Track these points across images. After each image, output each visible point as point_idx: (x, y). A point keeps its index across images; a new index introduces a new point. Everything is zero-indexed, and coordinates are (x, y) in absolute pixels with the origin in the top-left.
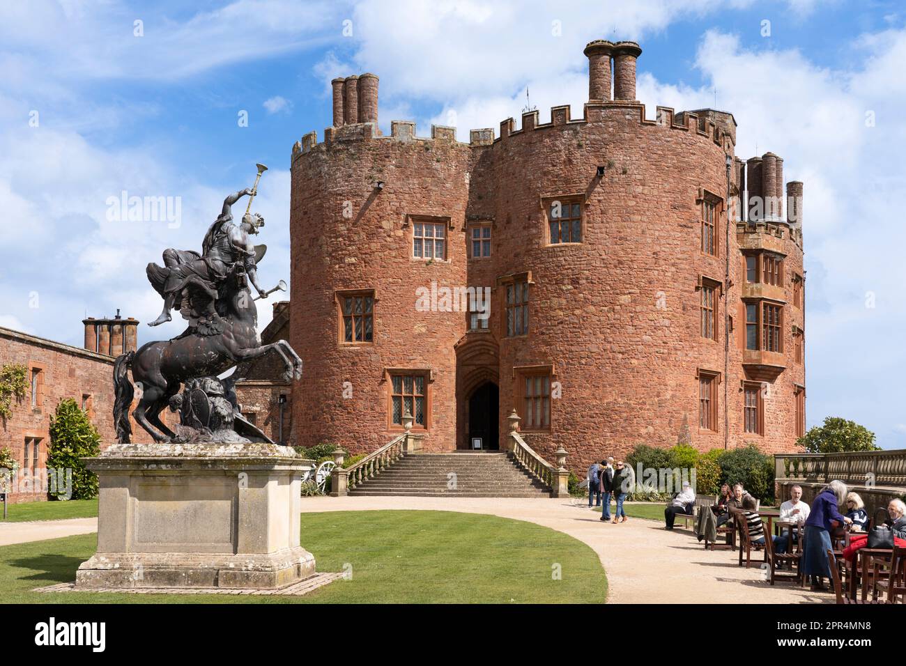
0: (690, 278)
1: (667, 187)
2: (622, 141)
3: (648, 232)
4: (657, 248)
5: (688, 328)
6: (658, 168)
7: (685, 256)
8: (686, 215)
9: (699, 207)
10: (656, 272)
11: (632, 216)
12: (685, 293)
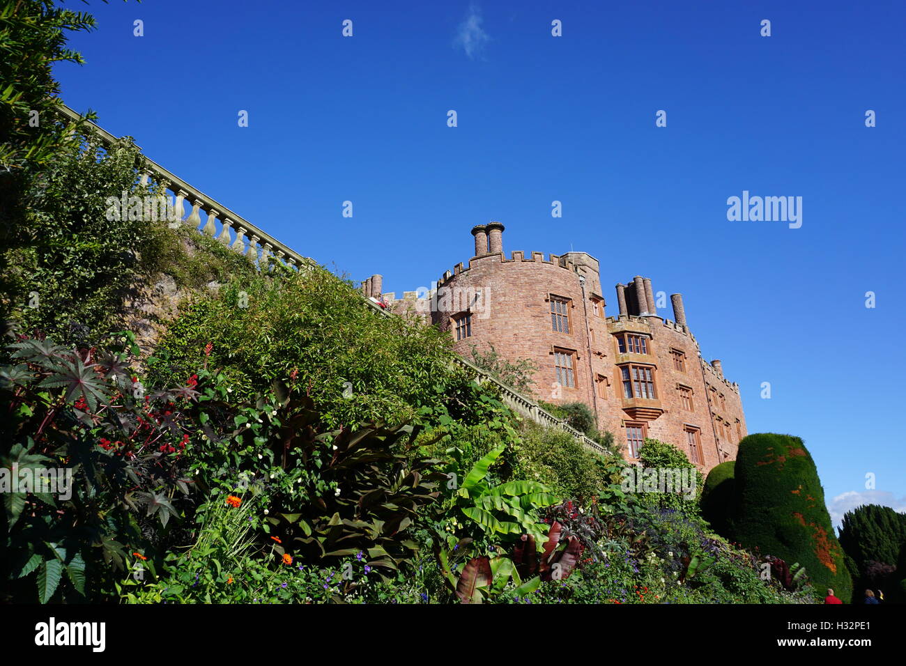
0: (543, 347)
1: (521, 294)
2: (490, 274)
3: (509, 323)
4: (517, 332)
5: (545, 379)
6: (514, 285)
7: (538, 334)
8: (538, 310)
9: (547, 304)
10: (517, 346)
11: (498, 315)
12: (540, 357)
